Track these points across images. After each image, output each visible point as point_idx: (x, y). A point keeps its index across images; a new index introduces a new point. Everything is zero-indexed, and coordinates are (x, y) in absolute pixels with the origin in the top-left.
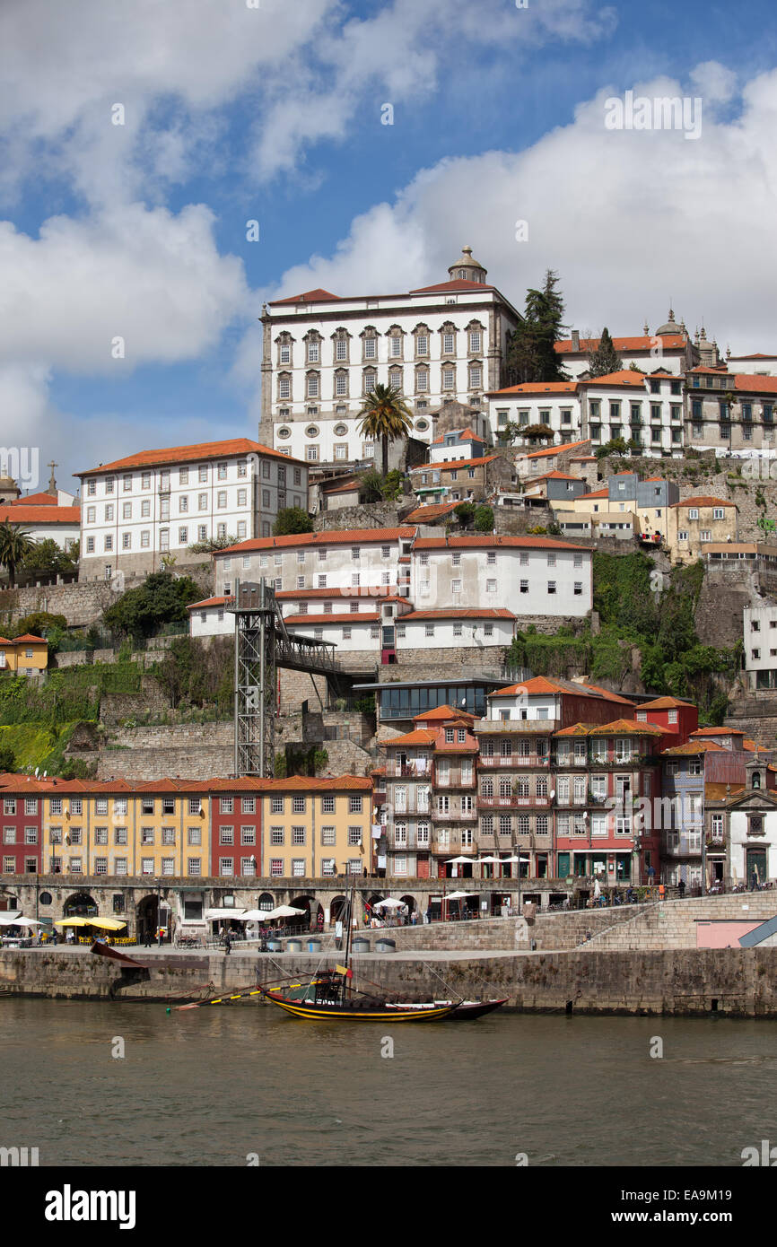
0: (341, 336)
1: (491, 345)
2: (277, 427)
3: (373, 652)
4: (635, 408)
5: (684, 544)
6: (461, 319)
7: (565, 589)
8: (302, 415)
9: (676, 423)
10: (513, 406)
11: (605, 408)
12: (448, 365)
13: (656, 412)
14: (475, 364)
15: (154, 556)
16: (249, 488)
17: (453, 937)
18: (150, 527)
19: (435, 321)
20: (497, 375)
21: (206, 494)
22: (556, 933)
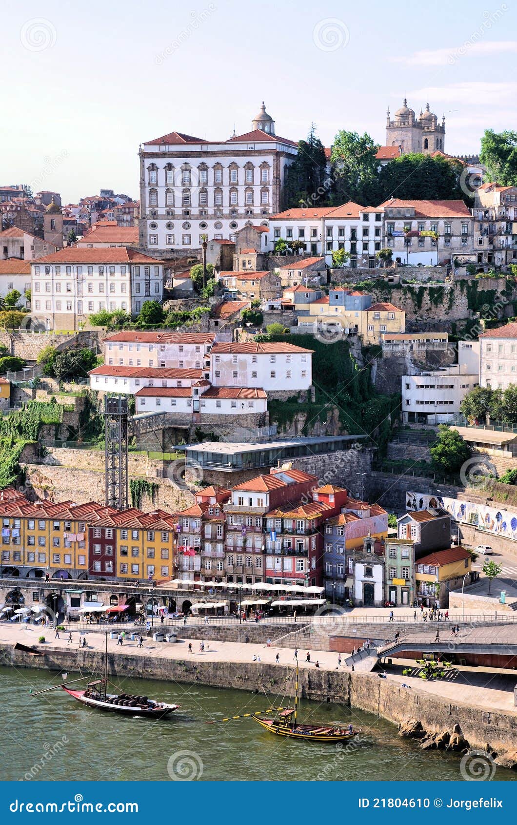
0: (186, 168)
1: (274, 177)
2: (150, 222)
3: (188, 414)
4: (354, 231)
5: (371, 333)
6: (257, 161)
7: (296, 374)
8: (164, 215)
9: (378, 239)
10: (283, 225)
11: (335, 231)
12: (249, 188)
13: (366, 232)
14: (265, 189)
15: (75, 316)
16: (128, 283)
17: (206, 633)
18: (72, 299)
19: (241, 161)
20: (278, 196)
21: (103, 284)
22: (259, 634)
